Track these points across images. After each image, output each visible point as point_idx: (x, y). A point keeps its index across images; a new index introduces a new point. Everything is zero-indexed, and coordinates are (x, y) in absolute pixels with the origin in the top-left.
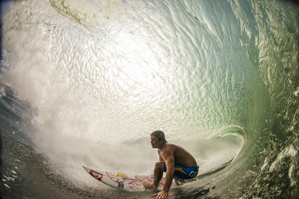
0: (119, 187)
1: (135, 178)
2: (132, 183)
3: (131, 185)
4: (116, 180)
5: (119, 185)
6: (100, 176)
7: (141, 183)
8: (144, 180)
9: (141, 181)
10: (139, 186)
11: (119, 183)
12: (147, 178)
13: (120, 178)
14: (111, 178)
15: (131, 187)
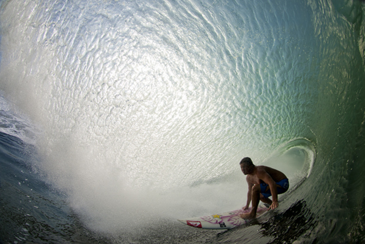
0: (221, 227)
1: (230, 215)
2: (231, 219)
3: (231, 222)
4: (215, 222)
5: (221, 225)
6: (198, 224)
7: (238, 217)
8: (239, 214)
9: (237, 215)
10: (238, 220)
11: (219, 223)
12: (241, 211)
13: (217, 219)
14: (209, 222)
15: (232, 223)
